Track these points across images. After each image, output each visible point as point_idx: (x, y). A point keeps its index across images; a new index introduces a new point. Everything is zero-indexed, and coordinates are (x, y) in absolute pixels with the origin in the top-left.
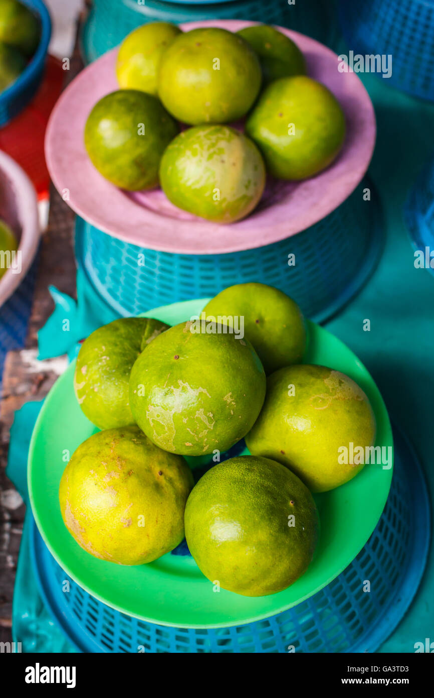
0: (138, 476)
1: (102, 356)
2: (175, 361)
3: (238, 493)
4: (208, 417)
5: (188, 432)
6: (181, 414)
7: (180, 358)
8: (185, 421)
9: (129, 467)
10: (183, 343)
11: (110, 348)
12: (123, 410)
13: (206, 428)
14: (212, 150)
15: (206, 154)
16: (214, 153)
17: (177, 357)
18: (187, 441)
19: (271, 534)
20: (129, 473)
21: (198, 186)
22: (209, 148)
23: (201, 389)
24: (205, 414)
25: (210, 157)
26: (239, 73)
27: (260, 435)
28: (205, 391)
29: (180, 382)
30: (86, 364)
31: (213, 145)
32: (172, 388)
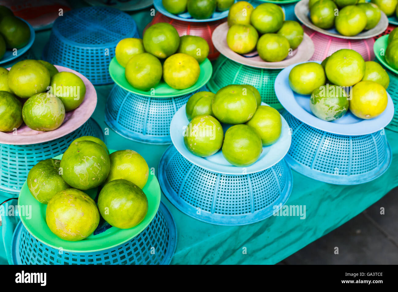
0: (79, 198)
1: (41, 172)
2: (79, 152)
3: (118, 187)
4: (98, 165)
5: (93, 173)
6: (89, 167)
7: (80, 151)
8: (91, 169)
9: (74, 197)
10: (78, 147)
11: (43, 169)
12: (58, 187)
13: (99, 170)
14: (45, 100)
15: (44, 101)
16: (46, 100)
17: (79, 151)
18: (93, 178)
19: (134, 195)
20: (76, 198)
21: (44, 114)
22: (44, 99)
23: (93, 156)
24: (97, 164)
25: (46, 102)
26: (44, 72)
27: (111, 177)
28: (94, 157)
29: (84, 157)
30: (36, 178)
31: (45, 98)
32: (83, 160)
